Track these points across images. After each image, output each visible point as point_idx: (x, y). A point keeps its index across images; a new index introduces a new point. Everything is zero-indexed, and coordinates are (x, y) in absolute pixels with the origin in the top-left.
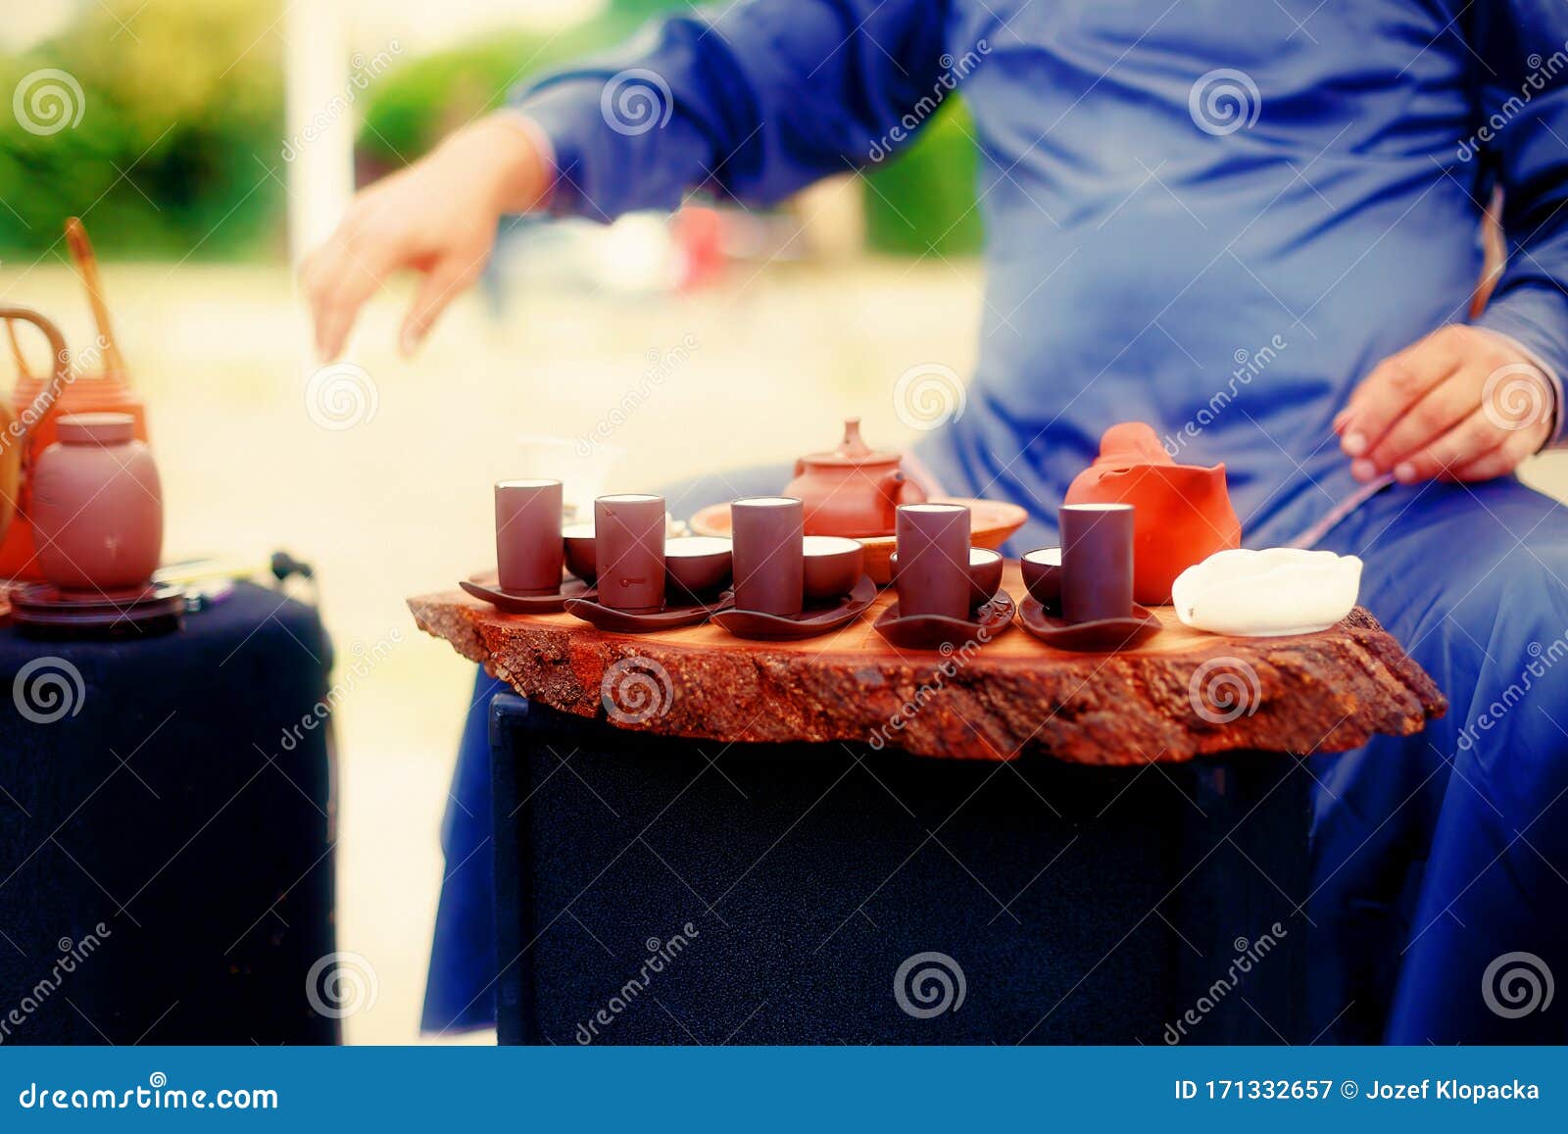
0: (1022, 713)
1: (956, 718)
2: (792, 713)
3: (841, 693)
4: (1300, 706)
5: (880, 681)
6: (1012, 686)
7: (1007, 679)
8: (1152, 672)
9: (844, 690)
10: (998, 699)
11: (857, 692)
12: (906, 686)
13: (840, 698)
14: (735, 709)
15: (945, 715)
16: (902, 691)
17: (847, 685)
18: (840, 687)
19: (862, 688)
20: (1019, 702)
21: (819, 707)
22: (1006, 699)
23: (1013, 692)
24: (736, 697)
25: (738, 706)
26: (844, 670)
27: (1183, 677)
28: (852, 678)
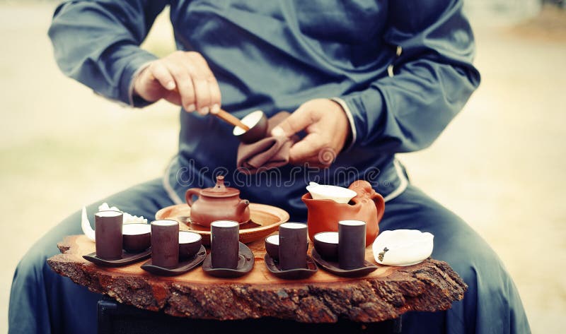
0: (338, 304)
1: (316, 308)
3: (271, 301)
5: (286, 295)
6: (335, 295)
7: (333, 292)
8: (379, 285)
9: (273, 300)
10: (328, 299)
11: (278, 300)
12: (296, 296)
13: (271, 303)
14: (225, 308)
15: (312, 307)
16: (294, 299)
17: (274, 298)
18: (272, 299)
19: (280, 299)
20: (338, 300)
21: (259, 305)
22: (332, 299)
24: (226, 303)
25: (227, 306)
26: (272, 292)
27: (391, 287)
28: (276, 295)
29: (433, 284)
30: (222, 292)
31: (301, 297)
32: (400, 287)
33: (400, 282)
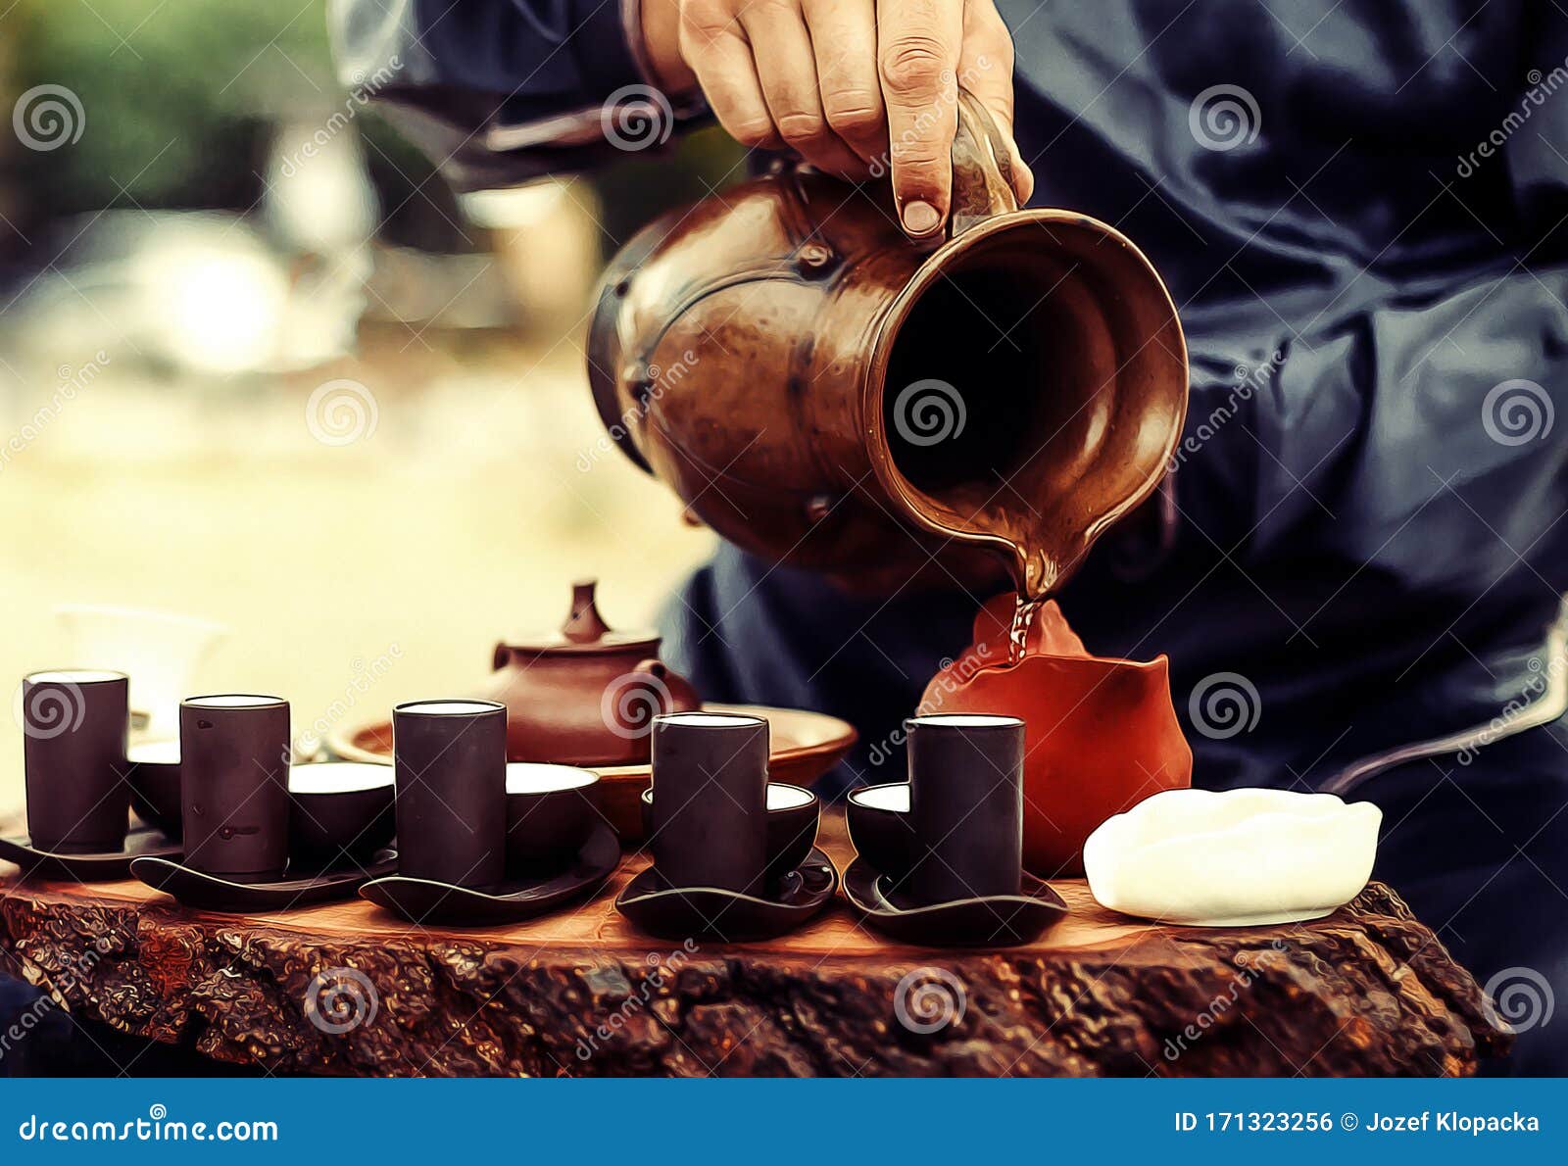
0: (848, 1041)
1: (743, 1049)
2: (487, 1038)
3: (563, 1008)
4: (1283, 1035)
5: (624, 990)
6: (831, 1000)
7: (824, 987)
8: (1051, 980)
9: (569, 1004)
10: (809, 1021)
11: (591, 1006)
12: (665, 997)
13: (561, 1016)
14: (396, 1031)
15: (727, 1042)
16: (659, 1007)
17: (572, 995)
18: (563, 999)
19: (596, 1000)
20: (843, 1024)
21: (529, 1029)
22: (821, 1019)
23: (832, 1008)
24: (399, 1012)
25: (401, 1027)
26: (569, 972)
27: (1098, 989)
28: (581, 986)
29: (1293, 991)
30: (388, 969)
31: (686, 1004)
32: (1140, 992)
33: (1143, 972)
